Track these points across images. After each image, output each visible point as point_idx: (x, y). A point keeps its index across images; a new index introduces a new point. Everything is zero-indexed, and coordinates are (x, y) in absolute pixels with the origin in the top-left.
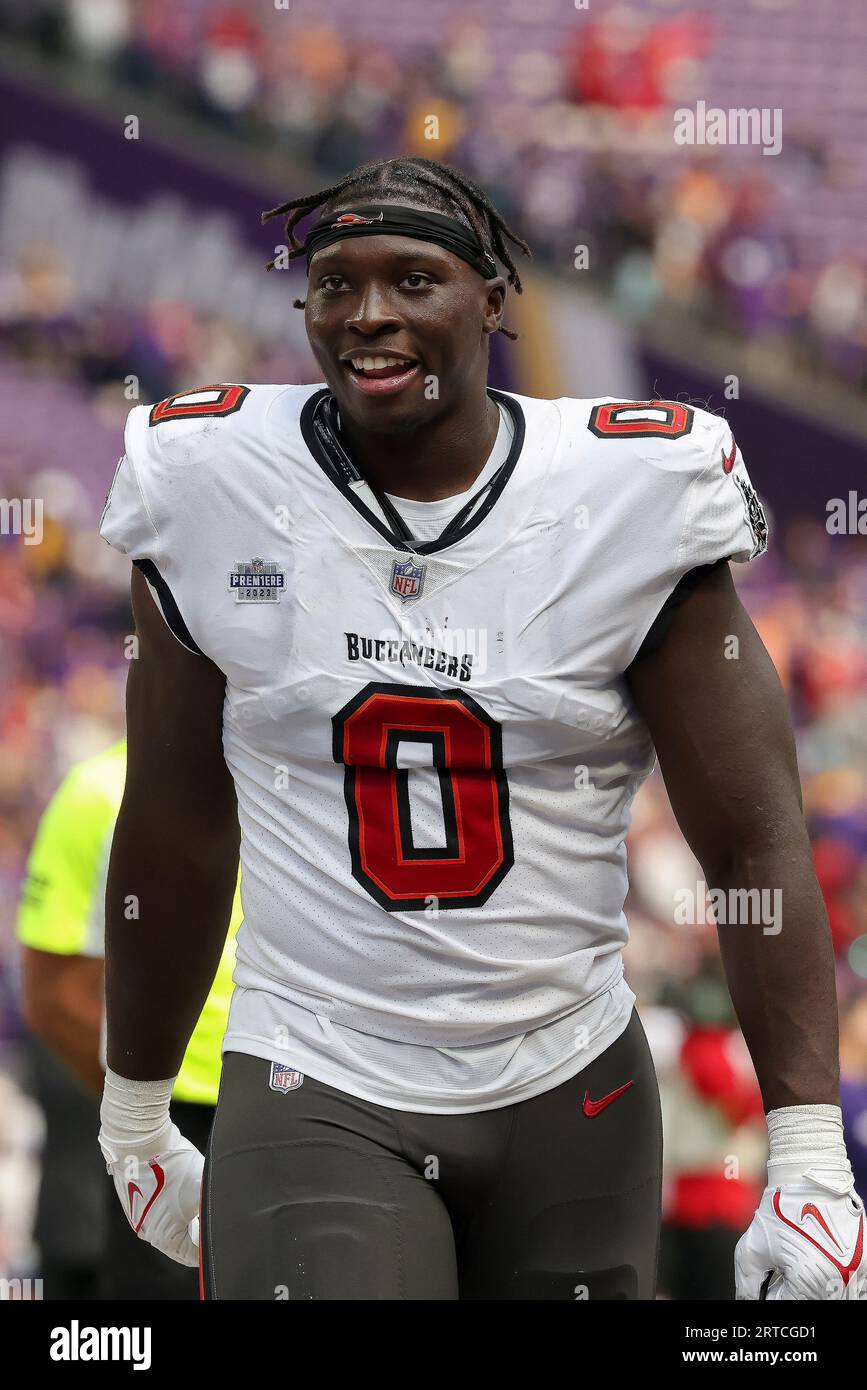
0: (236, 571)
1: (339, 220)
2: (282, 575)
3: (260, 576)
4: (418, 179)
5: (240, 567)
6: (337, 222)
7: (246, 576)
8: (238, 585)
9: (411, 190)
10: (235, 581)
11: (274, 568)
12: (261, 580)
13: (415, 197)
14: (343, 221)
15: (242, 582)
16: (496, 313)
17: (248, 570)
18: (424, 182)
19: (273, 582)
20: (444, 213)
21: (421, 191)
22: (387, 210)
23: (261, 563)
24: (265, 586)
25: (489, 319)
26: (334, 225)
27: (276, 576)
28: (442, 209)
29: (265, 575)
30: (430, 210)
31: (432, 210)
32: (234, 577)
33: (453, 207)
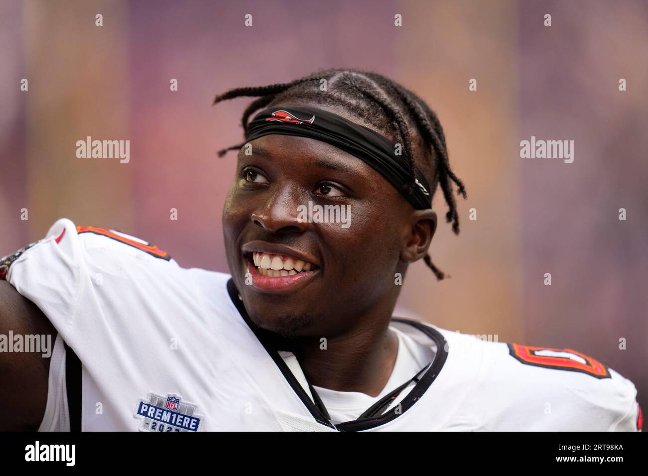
0: (147, 400)
1: (273, 114)
2: (198, 420)
3: (172, 413)
4: (365, 93)
5: (153, 398)
6: (270, 116)
7: (156, 408)
8: (145, 414)
9: (354, 102)
10: (143, 410)
11: (192, 410)
12: (172, 418)
13: (354, 109)
14: (276, 117)
15: (151, 413)
16: (421, 245)
17: (160, 403)
18: (370, 97)
19: (186, 423)
20: (382, 132)
21: (363, 105)
22: (321, 116)
23: (177, 401)
24: (175, 424)
25: (411, 249)
26: (267, 119)
27: (191, 418)
28: (380, 127)
29: (178, 414)
30: (366, 125)
31: (369, 126)
32: (144, 406)
33: (394, 129)
